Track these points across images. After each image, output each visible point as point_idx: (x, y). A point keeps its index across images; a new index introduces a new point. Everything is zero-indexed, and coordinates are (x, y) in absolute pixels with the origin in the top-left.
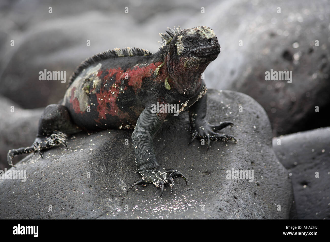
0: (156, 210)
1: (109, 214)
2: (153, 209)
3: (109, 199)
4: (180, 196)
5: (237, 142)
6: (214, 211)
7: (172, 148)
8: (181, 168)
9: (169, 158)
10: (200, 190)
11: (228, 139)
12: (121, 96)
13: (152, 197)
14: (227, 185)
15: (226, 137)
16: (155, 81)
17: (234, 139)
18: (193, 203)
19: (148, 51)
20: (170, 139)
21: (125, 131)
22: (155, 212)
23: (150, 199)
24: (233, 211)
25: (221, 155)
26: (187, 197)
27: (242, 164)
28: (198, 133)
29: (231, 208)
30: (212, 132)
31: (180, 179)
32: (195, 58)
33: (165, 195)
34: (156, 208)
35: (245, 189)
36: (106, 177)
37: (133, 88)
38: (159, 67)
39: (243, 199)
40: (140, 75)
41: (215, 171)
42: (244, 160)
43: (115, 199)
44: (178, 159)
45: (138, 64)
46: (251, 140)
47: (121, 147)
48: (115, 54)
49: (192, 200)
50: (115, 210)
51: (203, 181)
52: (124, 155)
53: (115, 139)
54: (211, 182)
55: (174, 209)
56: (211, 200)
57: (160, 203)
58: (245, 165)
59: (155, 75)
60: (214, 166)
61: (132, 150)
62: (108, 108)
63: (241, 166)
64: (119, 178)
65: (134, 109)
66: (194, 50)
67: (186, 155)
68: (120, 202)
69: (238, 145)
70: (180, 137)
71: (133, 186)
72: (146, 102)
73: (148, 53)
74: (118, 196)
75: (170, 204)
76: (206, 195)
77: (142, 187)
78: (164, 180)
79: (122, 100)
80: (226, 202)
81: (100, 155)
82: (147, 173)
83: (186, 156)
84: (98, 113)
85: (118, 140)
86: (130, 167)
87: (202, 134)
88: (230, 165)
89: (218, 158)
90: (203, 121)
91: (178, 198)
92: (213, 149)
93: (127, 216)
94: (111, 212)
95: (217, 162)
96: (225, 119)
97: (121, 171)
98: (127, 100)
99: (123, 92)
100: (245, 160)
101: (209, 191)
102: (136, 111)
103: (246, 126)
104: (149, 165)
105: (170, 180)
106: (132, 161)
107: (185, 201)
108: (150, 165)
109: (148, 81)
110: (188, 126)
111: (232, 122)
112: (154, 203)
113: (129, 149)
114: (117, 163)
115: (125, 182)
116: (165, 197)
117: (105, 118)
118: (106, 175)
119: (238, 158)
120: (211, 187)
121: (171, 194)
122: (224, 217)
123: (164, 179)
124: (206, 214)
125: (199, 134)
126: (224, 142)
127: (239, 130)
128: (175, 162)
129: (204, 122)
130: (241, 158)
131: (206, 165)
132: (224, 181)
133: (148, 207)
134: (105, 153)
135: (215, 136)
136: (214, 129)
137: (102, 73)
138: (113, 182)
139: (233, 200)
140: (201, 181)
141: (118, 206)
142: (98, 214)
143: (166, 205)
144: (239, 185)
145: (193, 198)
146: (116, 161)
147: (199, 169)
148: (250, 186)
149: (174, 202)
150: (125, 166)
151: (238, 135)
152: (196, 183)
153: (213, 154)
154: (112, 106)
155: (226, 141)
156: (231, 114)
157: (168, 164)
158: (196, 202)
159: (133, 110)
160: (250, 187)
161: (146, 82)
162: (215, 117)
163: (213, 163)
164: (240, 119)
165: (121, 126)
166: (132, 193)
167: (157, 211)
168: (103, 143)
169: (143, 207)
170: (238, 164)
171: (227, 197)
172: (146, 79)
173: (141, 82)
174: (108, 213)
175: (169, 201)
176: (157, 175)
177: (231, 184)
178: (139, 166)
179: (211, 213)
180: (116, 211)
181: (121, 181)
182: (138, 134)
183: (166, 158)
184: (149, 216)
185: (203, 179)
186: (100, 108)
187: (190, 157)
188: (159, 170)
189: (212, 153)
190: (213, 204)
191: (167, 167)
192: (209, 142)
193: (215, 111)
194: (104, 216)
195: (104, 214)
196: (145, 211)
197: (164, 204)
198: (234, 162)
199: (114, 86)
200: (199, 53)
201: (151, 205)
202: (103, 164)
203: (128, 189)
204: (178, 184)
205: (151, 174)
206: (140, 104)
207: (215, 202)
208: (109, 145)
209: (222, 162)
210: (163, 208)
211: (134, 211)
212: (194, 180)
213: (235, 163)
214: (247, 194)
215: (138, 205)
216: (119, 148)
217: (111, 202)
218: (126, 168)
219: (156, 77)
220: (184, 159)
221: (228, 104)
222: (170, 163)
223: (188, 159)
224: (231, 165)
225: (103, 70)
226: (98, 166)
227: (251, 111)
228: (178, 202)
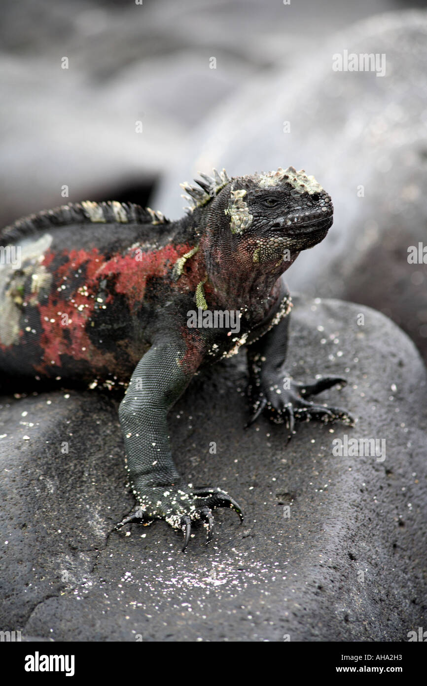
0: (173, 586)
1: (66, 593)
2: (167, 583)
3: (67, 557)
4: (227, 551)
5: (356, 425)
6: (305, 593)
7: (208, 434)
8: (229, 483)
9: (202, 460)
10: (273, 537)
11: (334, 416)
12: (97, 316)
13: (164, 553)
14: (333, 529)
15: (329, 412)
16: (176, 288)
17: (349, 418)
18: (258, 569)
19: (160, 215)
20: (203, 412)
21: (103, 395)
22: (172, 589)
23: (158, 557)
24: (349, 591)
25: (320, 455)
26: (243, 555)
27: (366, 476)
28: (268, 400)
29: (343, 583)
30: (299, 398)
31: (226, 510)
32: (281, 240)
33: (194, 548)
34: (172, 579)
35: (374, 535)
36: (60, 504)
37: (125, 299)
38: (184, 256)
39: (369, 560)
40: (141, 271)
41: (306, 493)
42: (371, 466)
43: (79, 555)
44: (222, 461)
45: (138, 244)
46: (385, 420)
47: (92, 432)
48: (85, 217)
49: (255, 563)
50: (79, 583)
51: (278, 517)
52: (100, 450)
53: (81, 413)
54: (297, 519)
55: (214, 583)
56: (297, 564)
57: (182, 569)
58: (373, 479)
59: (175, 275)
60: (303, 481)
61: (118, 440)
62: (65, 341)
63: (365, 481)
64: (88, 506)
65: (127, 347)
66: (281, 220)
67: (239, 452)
68: (91, 562)
69: (356, 432)
70: (227, 409)
71: (121, 526)
72: (154, 332)
73: (161, 218)
74: (87, 548)
75: (205, 569)
76: (287, 551)
77: (139, 527)
78: (192, 513)
79: (101, 324)
80: (332, 571)
81: (47, 451)
82: (152, 494)
83: (239, 455)
84: (43, 352)
85: (86, 414)
86: (114, 479)
87: (276, 405)
88: (340, 480)
89: (312, 462)
90: (279, 372)
91: (221, 555)
92: (301, 439)
93: (108, 599)
94: (71, 587)
95: (310, 471)
96: (328, 367)
97: (93, 489)
98: (112, 325)
99: (104, 307)
100: (373, 467)
101: (293, 541)
102: (131, 351)
103: (376, 386)
104: (158, 476)
105: (205, 513)
106: (116, 465)
107: (237, 564)
108: (160, 477)
109: (160, 284)
110: (244, 383)
111: (343, 377)
112: (169, 568)
113: (110, 435)
114: (85, 469)
115: (101, 516)
116: (193, 553)
117: (59, 364)
118: (60, 499)
119: (357, 463)
120: (297, 531)
121: (207, 546)
122: (330, 607)
123: (191, 511)
124: (289, 600)
125: (269, 404)
126: (326, 424)
127: (359, 396)
128: (215, 468)
129: (280, 376)
130: (365, 463)
131: (286, 477)
132: (327, 517)
133: (154, 577)
134: (56, 448)
135: (305, 409)
136: (304, 391)
137: (55, 260)
138: (76, 515)
139: (347, 565)
140: (275, 515)
141: (86, 573)
142: (42, 593)
143: (195, 573)
144: (360, 527)
145: (257, 556)
146: (82, 464)
147: (268, 487)
148: (383, 528)
149: (213, 565)
150: (101, 477)
151: (356, 406)
152: (263, 520)
153: (300, 452)
154: (76, 338)
155: (329, 422)
156: (340, 357)
157: (199, 472)
158: (265, 568)
159: (124, 348)
160: (383, 530)
161: (155, 289)
162: (305, 362)
163: (301, 474)
164: (361, 369)
165: (92, 382)
166: (117, 542)
167: (177, 588)
168: (53, 422)
169: (143, 578)
170: (357, 477)
171: (335, 557)
172: (155, 279)
173: (144, 286)
174: (63, 592)
175: (201, 563)
176: (175, 499)
177: (343, 526)
178: (134, 477)
179: (300, 598)
180: (83, 586)
181: (92, 513)
182: (134, 406)
183: (195, 458)
184: (159, 601)
185: (278, 511)
186: (47, 341)
187: (250, 458)
188: (179, 489)
189: (299, 450)
190: (302, 575)
191: (197, 479)
192: (292, 424)
193: (304, 350)
194: (55, 598)
195: (55, 594)
196: (149, 587)
197: (191, 571)
198: (347, 472)
199: (84, 291)
200: (291, 228)
201: (162, 571)
202: (54, 474)
203: (109, 533)
204: (222, 521)
205: (162, 498)
206: (141, 336)
207: (309, 570)
208: (66, 426)
209: (322, 471)
210: (189, 581)
211: (124, 588)
212: (257, 512)
213: (351, 474)
214: (377, 549)
215: (132, 571)
216: (90, 434)
217: (70, 564)
218: (105, 481)
219: (178, 280)
220: (236, 461)
221: (333, 331)
222: (204, 472)
223: (244, 462)
224: (342, 480)
225: (55, 252)
226: (41, 478)
227: (385, 349)
228: (222, 566)
